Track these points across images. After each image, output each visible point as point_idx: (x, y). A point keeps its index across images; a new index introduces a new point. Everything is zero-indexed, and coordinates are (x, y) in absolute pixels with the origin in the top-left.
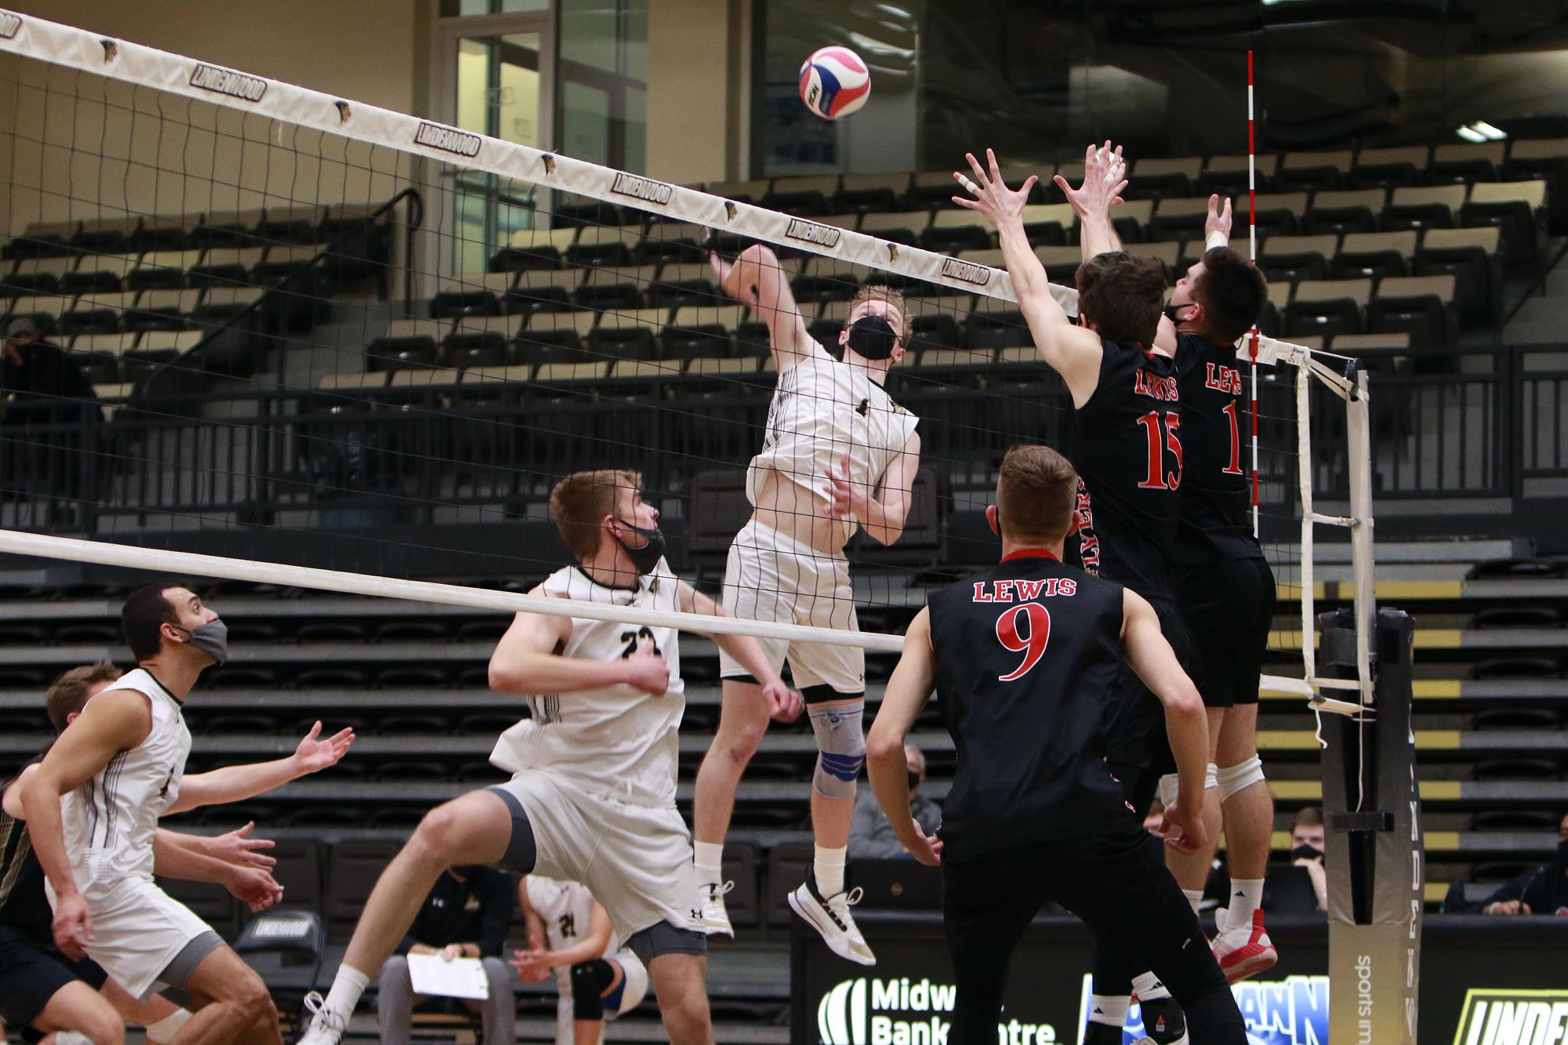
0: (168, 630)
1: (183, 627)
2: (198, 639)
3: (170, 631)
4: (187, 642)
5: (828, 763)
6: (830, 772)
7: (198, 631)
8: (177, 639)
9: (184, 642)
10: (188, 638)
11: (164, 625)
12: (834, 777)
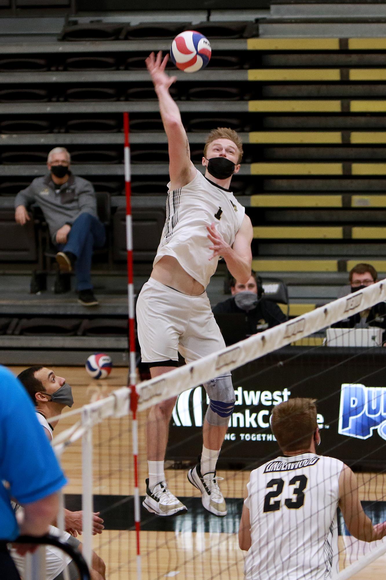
0: (39, 396)
1: (47, 393)
2: (56, 399)
3: (41, 396)
4: (51, 401)
5: (214, 407)
6: (214, 411)
7: (55, 395)
8: (45, 400)
9: (48, 401)
10: (50, 399)
11: (37, 394)
12: (216, 414)
